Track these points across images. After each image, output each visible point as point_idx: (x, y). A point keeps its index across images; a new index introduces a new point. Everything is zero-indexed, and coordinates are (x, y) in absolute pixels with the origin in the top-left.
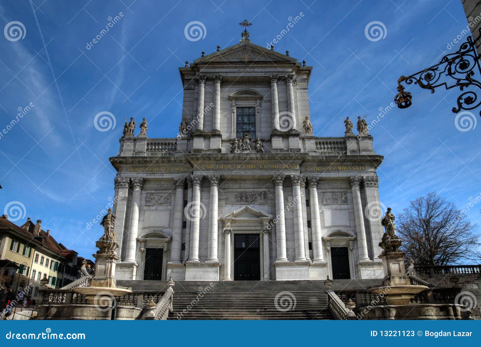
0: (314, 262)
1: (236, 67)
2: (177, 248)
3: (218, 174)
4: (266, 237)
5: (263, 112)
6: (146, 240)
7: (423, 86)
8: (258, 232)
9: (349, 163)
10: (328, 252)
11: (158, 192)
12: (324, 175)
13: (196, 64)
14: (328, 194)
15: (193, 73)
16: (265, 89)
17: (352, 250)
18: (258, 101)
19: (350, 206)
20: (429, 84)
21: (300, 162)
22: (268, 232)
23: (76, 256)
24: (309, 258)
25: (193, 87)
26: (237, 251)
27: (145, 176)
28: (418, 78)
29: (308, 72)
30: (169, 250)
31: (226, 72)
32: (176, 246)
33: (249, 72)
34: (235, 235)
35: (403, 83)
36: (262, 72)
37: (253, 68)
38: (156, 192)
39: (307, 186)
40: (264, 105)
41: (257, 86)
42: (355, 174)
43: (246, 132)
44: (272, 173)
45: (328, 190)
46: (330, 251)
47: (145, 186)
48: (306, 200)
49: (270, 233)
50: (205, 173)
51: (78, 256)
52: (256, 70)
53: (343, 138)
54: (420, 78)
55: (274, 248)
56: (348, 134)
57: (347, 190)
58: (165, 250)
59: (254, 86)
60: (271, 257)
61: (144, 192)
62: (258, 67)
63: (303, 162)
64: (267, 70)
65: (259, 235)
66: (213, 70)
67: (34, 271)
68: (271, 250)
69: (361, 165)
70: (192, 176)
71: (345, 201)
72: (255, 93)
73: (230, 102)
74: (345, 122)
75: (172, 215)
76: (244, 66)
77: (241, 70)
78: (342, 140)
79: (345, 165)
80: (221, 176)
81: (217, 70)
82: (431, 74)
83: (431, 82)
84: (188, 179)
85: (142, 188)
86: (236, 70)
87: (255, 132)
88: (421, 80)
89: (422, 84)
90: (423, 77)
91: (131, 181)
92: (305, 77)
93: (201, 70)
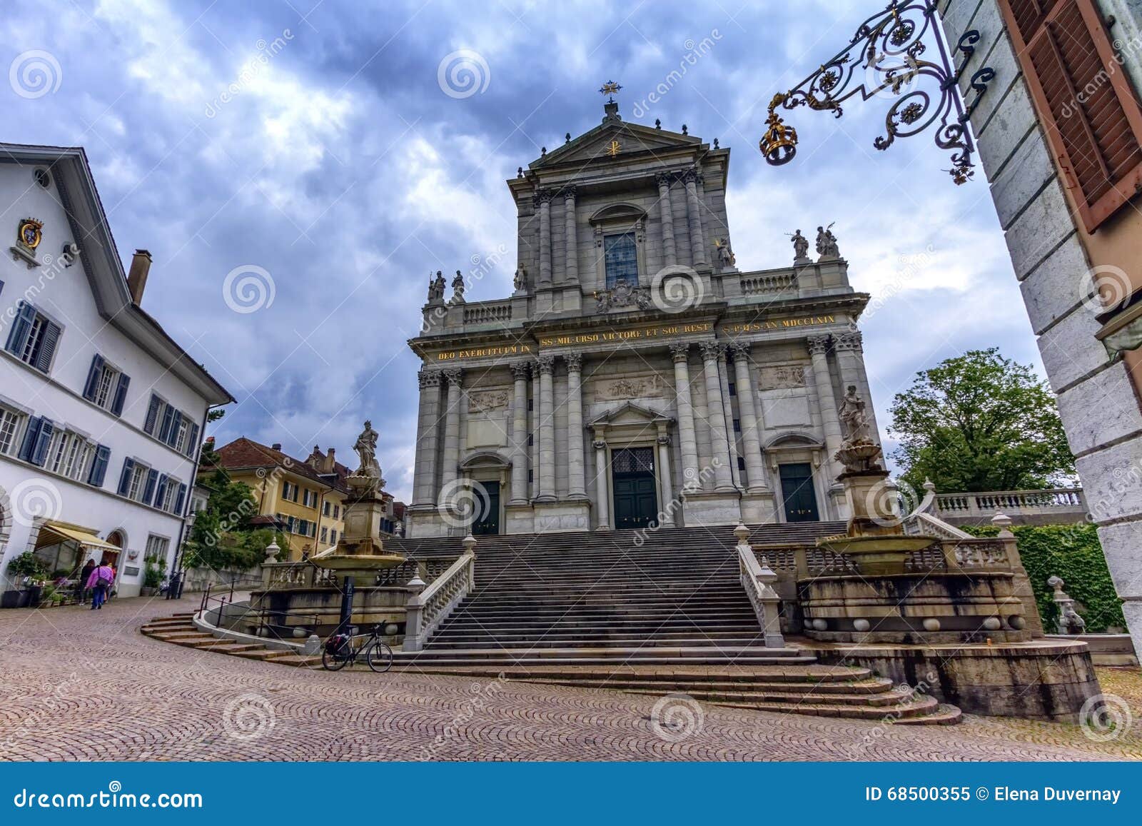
0: (749, 492)
1: (598, 168)
2: (519, 478)
3: (578, 351)
4: (664, 452)
5: (648, 240)
6: (472, 469)
7: (817, 106)
8: (650, 445)
9: (804, 313)
10: (775, 472)
11: (487, 389)
12: (759, 338)
13: (533, 171)
14: (769, 370)
15: (531, 187)
16: (650, 199)
17: (817, 468)
18: (639, 221)
19: (810, 389)
20: (829, 97)
21: (714, 318)
22: (667, 444)
23: (391, 500)
24: (739, 485)
25: (532, 210)
26: (618, 477)
27: (464, 365)
28: (807, 92)
29: (723, 159)
30: (509, 483)
31: (583, 179)
32: (518, 474)
33: (621, 174)
34: (613, 451)
35: (779, 110)
36: (642, 171)
37: (627, 164)
38: (484, 389)
39: (730, 357)
40: (650, 227)
41: (635, 197)
42: (815, 329)
43: (621, 277)
44: (667, 342)
45: (768, 364)
46: (778, 471)
47: (466, 380)
48: (730, 384)
49: (669, 446)
50: (558, 352)
51: (394, 500)
52: (632, 168)
53: (788, 269)
54: (812, 89)
55: (677, 469)
56: (802, 262)
57: (805, 362)
58: (502, 482)
59: (631, 197)
60: (673, 486)
61: (465, 392)
62: (634, 163)
63: (720, 318)
64: (650, 165)
65: (651, 448)
66: (561, 178)
67: (323, 529)
68: (673, 473)
69: (827, 315)
70: (537, 359)
71: (801, 380)
72: (632, 209)
73: (592, 229)
74: (793, 240)
75: (509, 424)
76: (612, 163)
77: (609, 172)
78: (790, 274)
79: (796, 318)
80: (583, 354)
81: (568, 177)
82: (834, 73)
83: (832, 93)
84: (531, 363)
85: (462, 385)
86: (599, 173)
87: (636, 275)
88: (814, 92)
89: (816, 100)
90: (817, 85)
91: (443, 375)
92: (718, 168)
93: (542, 181)
